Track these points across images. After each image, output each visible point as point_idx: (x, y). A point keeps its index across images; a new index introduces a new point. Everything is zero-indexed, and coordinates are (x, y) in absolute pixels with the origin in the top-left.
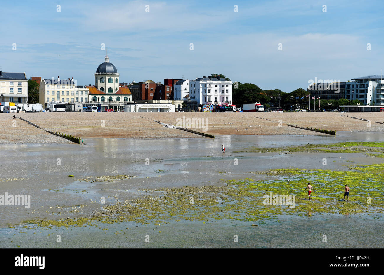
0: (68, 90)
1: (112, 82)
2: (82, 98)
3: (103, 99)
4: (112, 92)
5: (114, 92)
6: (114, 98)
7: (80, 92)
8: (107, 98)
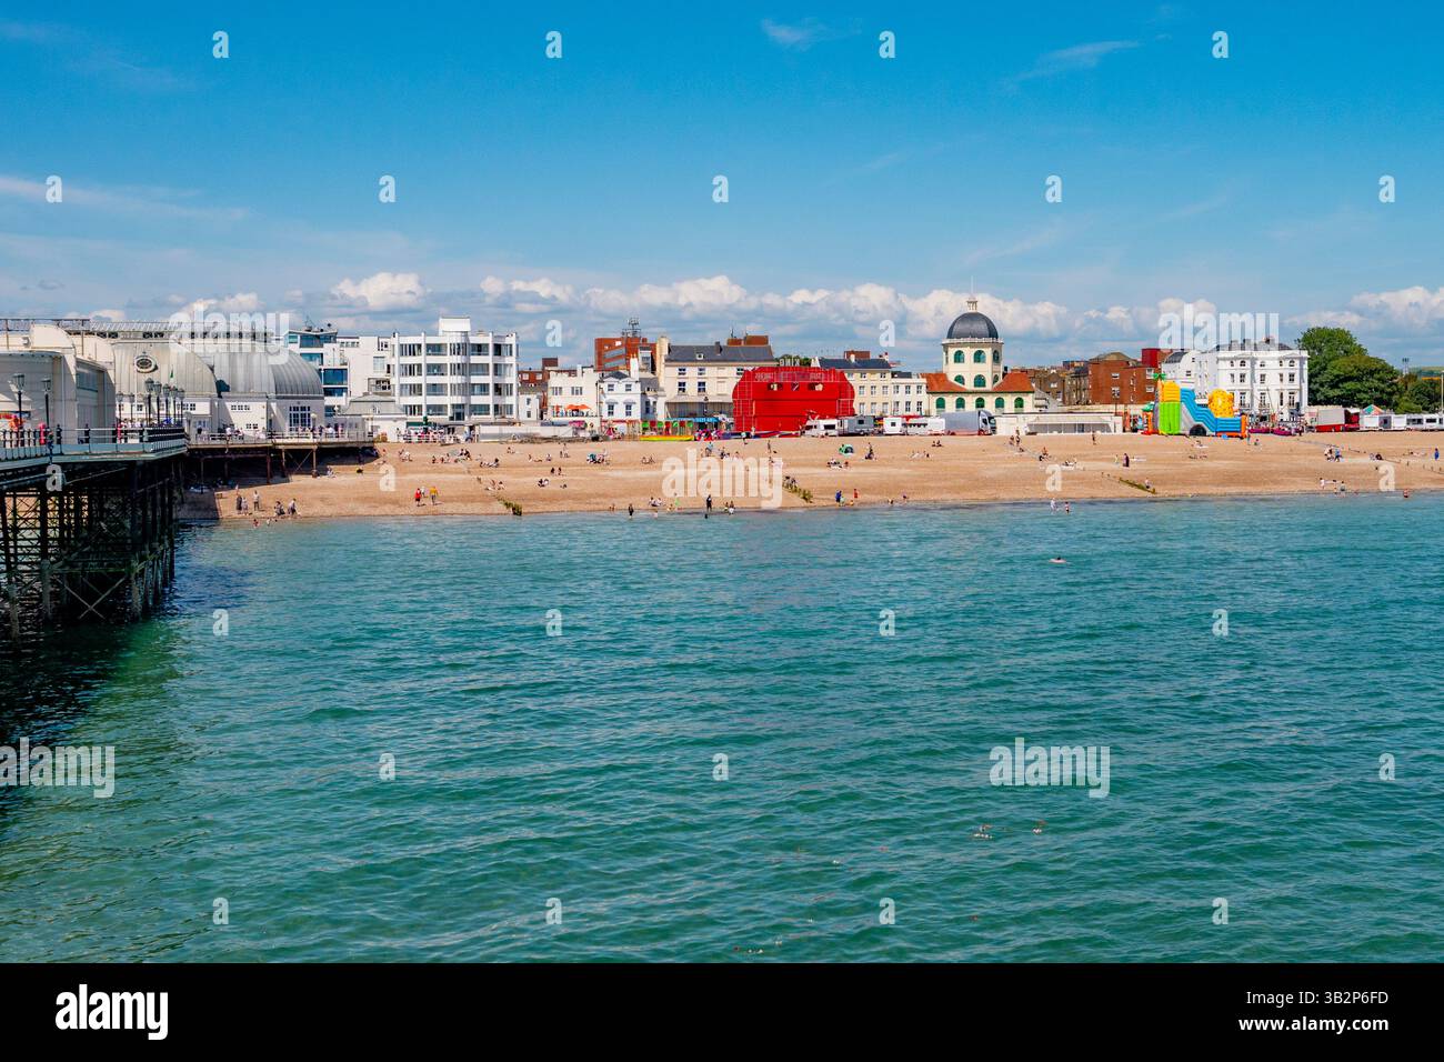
0: (874, 383)
1: (984, 362)
2: (908, 403)
3: (960, 404)
4: (984, 386)
5: (989, 386)
6: (990, 402)
7: (902, 388)
8: (970, 402)
